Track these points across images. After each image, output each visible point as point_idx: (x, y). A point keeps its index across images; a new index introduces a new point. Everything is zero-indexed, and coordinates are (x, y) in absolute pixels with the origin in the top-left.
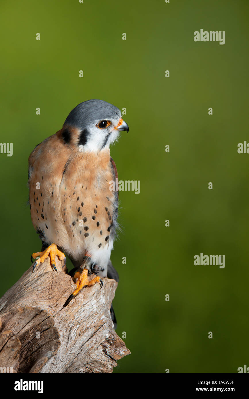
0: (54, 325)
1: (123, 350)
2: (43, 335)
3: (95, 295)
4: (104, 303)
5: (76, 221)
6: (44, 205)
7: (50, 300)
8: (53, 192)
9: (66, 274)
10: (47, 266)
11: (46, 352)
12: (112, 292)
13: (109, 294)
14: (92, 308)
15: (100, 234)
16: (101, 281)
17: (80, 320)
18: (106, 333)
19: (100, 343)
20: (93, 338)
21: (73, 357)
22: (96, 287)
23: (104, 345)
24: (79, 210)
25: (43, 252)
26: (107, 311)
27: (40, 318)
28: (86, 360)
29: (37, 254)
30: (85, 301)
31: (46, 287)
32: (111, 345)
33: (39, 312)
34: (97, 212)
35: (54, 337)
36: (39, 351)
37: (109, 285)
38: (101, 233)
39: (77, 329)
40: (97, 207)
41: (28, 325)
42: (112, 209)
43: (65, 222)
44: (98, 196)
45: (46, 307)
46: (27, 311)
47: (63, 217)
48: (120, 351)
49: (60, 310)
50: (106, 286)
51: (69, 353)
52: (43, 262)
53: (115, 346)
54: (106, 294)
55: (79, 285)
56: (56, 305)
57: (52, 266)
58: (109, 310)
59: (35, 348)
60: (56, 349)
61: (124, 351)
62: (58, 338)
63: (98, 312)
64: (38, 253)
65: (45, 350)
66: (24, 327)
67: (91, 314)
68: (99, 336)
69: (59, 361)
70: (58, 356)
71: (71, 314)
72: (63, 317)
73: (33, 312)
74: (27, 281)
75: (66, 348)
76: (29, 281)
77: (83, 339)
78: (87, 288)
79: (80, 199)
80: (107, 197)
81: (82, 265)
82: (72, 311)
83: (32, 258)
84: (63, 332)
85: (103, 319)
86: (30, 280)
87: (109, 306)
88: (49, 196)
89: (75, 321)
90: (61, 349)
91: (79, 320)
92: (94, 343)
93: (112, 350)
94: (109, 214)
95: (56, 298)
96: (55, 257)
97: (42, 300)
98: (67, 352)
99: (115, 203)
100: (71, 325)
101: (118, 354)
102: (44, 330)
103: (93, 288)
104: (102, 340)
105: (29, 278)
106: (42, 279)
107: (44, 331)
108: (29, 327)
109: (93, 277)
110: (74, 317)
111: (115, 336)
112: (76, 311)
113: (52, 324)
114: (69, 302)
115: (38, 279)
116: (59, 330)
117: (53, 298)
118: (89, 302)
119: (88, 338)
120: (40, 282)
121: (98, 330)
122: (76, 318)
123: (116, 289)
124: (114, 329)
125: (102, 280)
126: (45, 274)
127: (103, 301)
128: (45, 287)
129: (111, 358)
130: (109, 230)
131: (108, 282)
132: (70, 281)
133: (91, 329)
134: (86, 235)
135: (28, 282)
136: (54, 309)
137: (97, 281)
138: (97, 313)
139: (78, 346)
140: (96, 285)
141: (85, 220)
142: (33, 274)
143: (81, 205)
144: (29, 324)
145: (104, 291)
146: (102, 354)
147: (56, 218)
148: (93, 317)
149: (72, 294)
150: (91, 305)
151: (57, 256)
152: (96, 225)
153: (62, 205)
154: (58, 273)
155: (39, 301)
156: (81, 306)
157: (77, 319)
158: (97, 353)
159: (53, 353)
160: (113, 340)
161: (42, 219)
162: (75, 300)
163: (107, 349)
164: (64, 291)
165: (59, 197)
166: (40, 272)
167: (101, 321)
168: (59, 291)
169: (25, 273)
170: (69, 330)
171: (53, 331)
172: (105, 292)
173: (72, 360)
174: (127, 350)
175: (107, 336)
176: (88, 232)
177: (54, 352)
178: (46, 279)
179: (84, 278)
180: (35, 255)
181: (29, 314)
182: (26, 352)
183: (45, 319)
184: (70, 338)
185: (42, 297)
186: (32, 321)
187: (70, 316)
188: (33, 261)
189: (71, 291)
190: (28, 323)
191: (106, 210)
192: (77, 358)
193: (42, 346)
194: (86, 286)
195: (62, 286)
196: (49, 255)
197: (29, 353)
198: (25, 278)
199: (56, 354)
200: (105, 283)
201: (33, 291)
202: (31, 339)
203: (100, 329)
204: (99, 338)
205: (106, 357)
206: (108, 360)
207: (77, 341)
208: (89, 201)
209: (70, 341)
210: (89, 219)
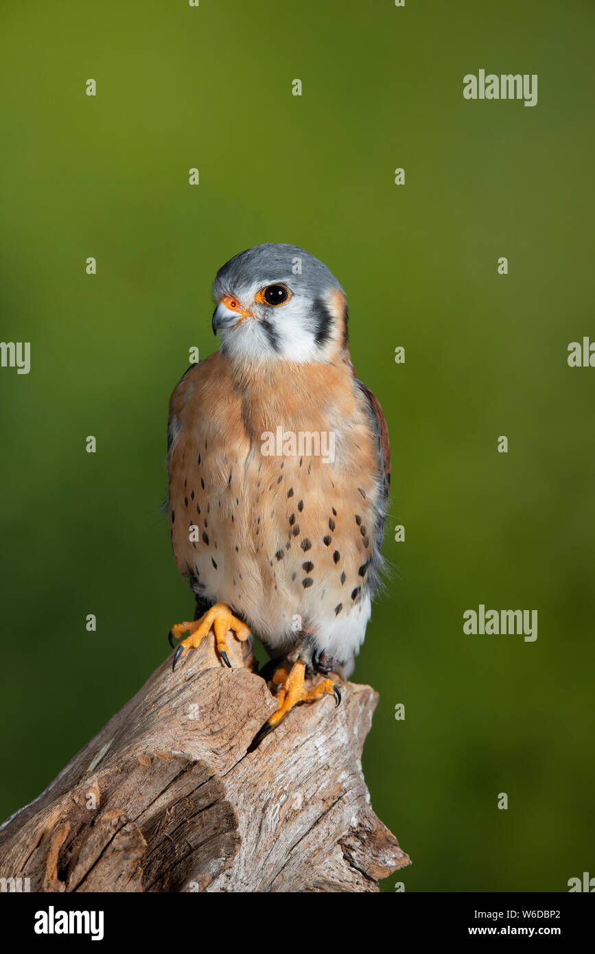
0: (224, 796)
1: (394, 856)
2: (199, 821)
3: (324, 723)
4: (346, 742)
5: (285, 549)
6: (208, 511)
7: (214, 737)
8: (230, 478)
9: (253, 675)
10: (206, 655)
11: (207, 863)
12: (366, 716)
13: (358, 722)
14: (316, 754)
15: (340, 581)
16: (336, 690)
17: (288, 785)
18: (350, 816)
19: (336, 840)
20: (318, 828)
21: (272, 873)
22: (326, 705)
23: (346, 843)
24: (292, 521)
25: (197, 622)
26: (353, 763)
27: (190, 781)
28: (303, 880)
29: (182, 626)
30: (299, 738)
31: (206, 706)
32: (363, 844)
33: (189, 766)
34: (337, 525)
35: (225, 826)
36: (191, 860)
37: (357, 698)
38: (343, 578)
39: (281, 806)
40: (335, 513)
41: (162, 797)
42: (370, 520)
43: (258, 552)
44: (339, 487)
45: (206, 753)
46: (159, 765)
47: (253, 538)
48: (387, 858)
49: (238, 760)
50: (349, 701)
51: (262, 862)
52: (197, 645)
53: (372, 845)
54: (350, 722)
55: (284, 702)
56: (230, 749)
57: (220, 655)
58: (357, 759)
59: (180, 851)
60: (231, 853)
61: (395, 858)
62: (236, 829)
63: (330, 764)
64: (186, 626)
65: (205, 856)
66: (154, 801)
67: (313, 770)
68: (334, 823)
69: (239, 883)
70: (235, 871)
71: (264, 770)
72: (247, 778)
73: (174, 765)
74: (161, 692)
75: (255, 851)
76: (165, 692)
77: (296, 829)
78: (303, 707)
79: (296, 492)
80: (359, 489)
81: (292, 653)
82: (269, 764)
83: (171, 636)
84: (247, 813)
85: (344, 781)
86: (167, 690)
87: (358, 749)
88: (221, 489)
89: (275, 787)
90: (244, 854)
91: (286, 785)
92: (322, 839)
93: (367, 857)
94: (363, 532)
95: (228, 732)
96: (226, 635)
97: (195, 736)
98: (258, 863)
99: (379, 504)
100: (265, 797)
101: (380, 865)
102: (201, 809)
103: (318, 707)
104: (341, 831)
105: (165, 684)
106: (195, 688)
107: (200, 811)
108: (166, 802)
109: (318, 680)
110: (273, 776)
111: (372, 822)
112: (278, 762)
113: (219, 793)
114: (261, 740)
115: (185, 688)
116: (236, 809)
117: (221, 731)
118: (308, 740)
119: (308, 827)
120: (191, 693)
121: (330, 808)
122: (277, 780)
123: (374, 708)
124: (370, 805)
125: (340, 687)
126: (202, 674)
127: (342, 737)
128: (203, 705)
129: (364, 874)
130: (362, 572)
131: (355, 691)
132: (262, 689)
133: (315, 805)
134: (307, 583)
135: (162, 694)
136: (225, 757)
137: (327, 689)
138: (329, 767)
139: (284, 845)
140: (324, 699)
141: (306, 546)
142: (173, 674)
143: (297, 507)
144: (164, 796)
145: (344, 714)
146: (342, 866)
147: (236, 542)
148: (318, 776)
149: (267, 723)
150: (313, 748)
151: (231, 630)
152: (332, 558)
153: (251, 510)
154: (234, 672)
155: (189, 739)
156: (289, 751)
157: (280, 781)
158: (329, 864)
159: (222, 864)
160: (369, 833)
161: (205, 544)
162: (274, 737)
163: (354, 854)
164: (249, 716)
165: (244, 490)
166: (190, 670)
167: (338, 787)
168: (235, 715)
169: (155, 674)
170: (261, 809)
171: (222, 811)
172: (347, 716)
173: (270, 881)
174: (401, 856)
175: (354, 822)
176: (313, 575)
177: (226, 861)
178: (205, 687)
179: (297, 683)
180: (178, 629)
181: (166, 770)
182: (158, 862)
183: (204, 783)
184: (263, 827)
185: (197, 729)
186: (173, 788)
187: (263, 774)
188: (173, 643)
189: (266, 715)
190: (163, 792)
191: (358, 520)
192: (282, 875)
193: (197, 847)
194: (300, 704)
195: (243, 702)
196: (212, 628)
197: (167, 865)
198: (154, 685)
199: (230, 867)
200: (346, 694)
201: (172, 715)
202: (172, 830)
203: (337, 805)
204: (333, 827)
205: (352, 872)
206: (357, 880)
207: (282, 836)
208: (316, 499)
209: (263, 834)
210: (317, 543)
